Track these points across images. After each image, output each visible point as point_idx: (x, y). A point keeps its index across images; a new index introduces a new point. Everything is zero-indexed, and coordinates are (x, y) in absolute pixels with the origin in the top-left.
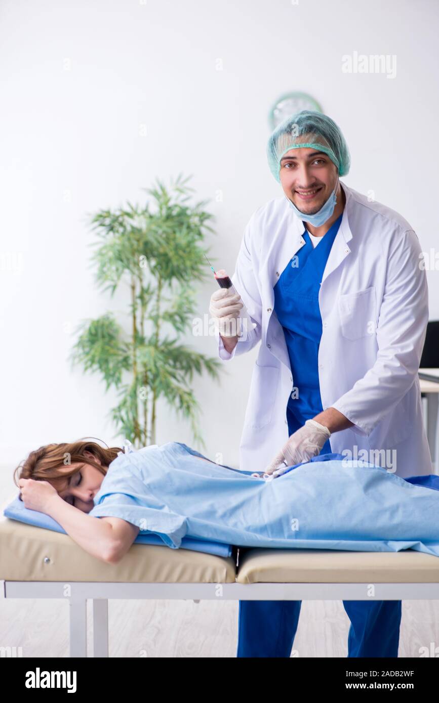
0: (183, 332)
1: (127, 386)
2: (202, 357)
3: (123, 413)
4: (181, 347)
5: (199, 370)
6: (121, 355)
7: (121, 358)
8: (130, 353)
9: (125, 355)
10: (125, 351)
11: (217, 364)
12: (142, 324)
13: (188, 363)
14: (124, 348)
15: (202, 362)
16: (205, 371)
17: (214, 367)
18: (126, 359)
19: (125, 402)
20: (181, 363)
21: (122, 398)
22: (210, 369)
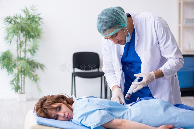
0: (34, 55)
1: (16, 73)
2: (39, 64)
3: (14, 82)
4: (32, 61)
5: (38, 68)
6: (13, 63)
7: (13, 64)
8: (17, 62)
9: (14, 63)
10: (14, 62)
11: (44, 66)
12: (20, 53)
13: (34, 66)
14: (14, 61)
15: (39, 65)
16: (39, 68)
17: (43, 67)
18: (15, 65)
19: (15, 79)
20: (32, 65)
21: (14, 77)
22: (41, 67)
